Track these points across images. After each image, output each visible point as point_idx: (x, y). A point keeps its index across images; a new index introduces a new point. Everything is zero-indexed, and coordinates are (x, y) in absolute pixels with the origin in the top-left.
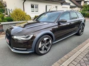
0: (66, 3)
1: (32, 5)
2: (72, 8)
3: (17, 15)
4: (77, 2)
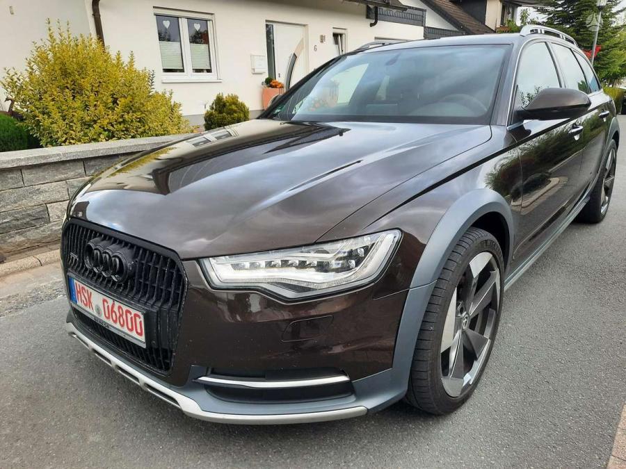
1: (160, 18)
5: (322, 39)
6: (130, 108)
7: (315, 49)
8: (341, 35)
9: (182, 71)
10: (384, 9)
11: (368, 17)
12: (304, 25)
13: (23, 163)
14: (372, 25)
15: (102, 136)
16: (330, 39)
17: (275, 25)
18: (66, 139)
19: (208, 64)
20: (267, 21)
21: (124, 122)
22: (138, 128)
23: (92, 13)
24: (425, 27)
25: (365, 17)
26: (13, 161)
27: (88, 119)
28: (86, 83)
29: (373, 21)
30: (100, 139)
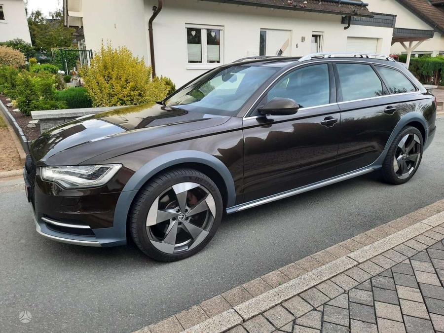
0: (372, 15)
1: (189, 30)
2: (407, 43)
3: (109, 78)
4: (437, 6)
5: (303, 39)
6: (134, 89)
7: (297, 46)
8: (320, 36)
9: (201, 62)
10: (355, 17)
11: (343, 22)
12: (290, 30)
13: (64, 116)
14: (345, 28)
15: (119, 103)
16: (309, 39)
17: (267, 31)
18: (102, 103)
19: (218, 57)
20: (261, 29)
21: (130, 96)
22: (138, 99)
23: (148, 28)
24: (395, 28)
25: (340, 23)
26: (59, 115)
27: (113, 93)
28: (114, 74)
29: (347, 25)
30: (117, 105)
